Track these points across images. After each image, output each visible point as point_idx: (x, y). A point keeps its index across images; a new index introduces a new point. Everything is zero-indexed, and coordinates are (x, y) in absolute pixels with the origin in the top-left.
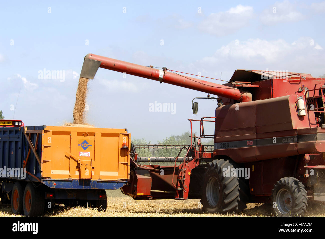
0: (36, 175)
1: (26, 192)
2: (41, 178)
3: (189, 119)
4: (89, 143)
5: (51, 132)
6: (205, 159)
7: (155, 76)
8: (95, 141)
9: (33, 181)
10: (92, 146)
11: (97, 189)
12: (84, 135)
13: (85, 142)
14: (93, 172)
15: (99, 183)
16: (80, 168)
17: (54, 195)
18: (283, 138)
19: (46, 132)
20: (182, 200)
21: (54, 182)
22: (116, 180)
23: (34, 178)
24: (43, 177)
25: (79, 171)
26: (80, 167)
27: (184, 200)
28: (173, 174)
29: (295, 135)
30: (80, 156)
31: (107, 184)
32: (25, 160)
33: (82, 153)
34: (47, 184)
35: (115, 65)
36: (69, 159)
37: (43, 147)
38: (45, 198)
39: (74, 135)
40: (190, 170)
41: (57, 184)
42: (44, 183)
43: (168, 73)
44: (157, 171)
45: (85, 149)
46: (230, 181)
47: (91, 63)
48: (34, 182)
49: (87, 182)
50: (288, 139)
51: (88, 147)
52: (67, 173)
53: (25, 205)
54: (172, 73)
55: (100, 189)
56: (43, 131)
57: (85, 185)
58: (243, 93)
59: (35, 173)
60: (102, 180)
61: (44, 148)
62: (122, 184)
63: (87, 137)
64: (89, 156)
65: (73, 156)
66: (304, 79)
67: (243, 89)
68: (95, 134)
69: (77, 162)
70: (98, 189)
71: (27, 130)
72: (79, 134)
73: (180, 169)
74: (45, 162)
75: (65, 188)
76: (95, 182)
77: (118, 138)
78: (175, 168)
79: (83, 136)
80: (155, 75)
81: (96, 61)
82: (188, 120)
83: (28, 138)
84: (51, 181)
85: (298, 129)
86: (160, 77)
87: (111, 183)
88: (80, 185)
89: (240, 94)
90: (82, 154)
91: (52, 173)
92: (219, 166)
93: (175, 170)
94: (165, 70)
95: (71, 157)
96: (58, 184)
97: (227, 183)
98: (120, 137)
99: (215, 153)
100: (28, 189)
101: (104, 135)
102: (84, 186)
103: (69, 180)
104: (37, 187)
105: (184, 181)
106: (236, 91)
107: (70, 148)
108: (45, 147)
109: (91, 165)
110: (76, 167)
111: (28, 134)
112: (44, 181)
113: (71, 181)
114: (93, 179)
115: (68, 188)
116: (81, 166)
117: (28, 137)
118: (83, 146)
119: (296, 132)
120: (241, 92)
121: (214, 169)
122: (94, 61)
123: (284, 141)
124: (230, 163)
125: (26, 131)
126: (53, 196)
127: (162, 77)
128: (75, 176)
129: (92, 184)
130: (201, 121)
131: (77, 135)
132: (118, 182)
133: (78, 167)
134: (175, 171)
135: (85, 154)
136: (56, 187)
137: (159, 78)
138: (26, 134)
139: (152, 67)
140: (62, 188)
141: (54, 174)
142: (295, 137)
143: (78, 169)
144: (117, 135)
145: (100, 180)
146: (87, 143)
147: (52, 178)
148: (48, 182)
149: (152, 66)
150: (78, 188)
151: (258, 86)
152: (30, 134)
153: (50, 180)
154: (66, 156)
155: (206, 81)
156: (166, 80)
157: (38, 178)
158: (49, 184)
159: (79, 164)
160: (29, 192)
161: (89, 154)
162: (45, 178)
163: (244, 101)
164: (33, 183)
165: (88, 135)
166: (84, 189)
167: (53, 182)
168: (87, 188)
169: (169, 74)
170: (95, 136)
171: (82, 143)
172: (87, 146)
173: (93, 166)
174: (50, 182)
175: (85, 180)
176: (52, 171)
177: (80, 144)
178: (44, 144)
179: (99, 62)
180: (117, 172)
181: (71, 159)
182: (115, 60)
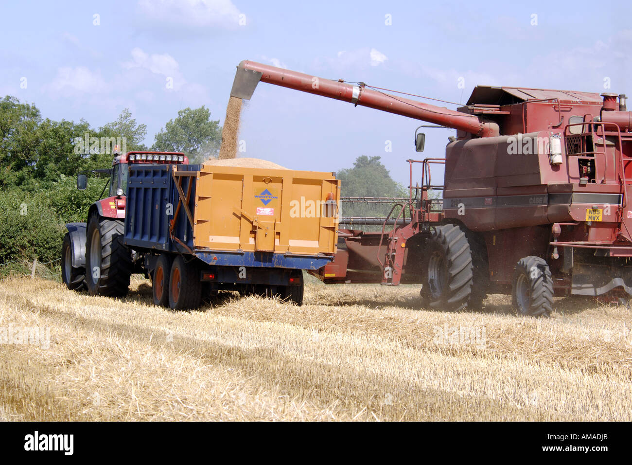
0: (187, 243)
1: (174, 271)
2: (193, 248)
3: (408, 159)
4: (271, 193)
5: (211, 175)
6: (428, 222)
7: (346, 95)
8: (282, 191)
9: (183, 252)
10: (277, 198)
11: (283, 267)
12: (264, 181)
13: (266, 192)
14: (277, 241)
15: (287, 258)
16: (257, 234)
17: (215, 276)
18: (530, 197)
19: (202, 174)
20: (390, 285)
21: (214, 255)
22: (315, 254)
23: (184, 248)
24: (196, 247)
25: (255, 238)
26: (256, 232)
27: (393, 285)
28: (378, 245)
29: (546, 193)
30: (258, 214)
31: (301, 259)
32: (173, 219)
33: (261, 209)
34: (203, 257)
35: (283, 78)
36: (240, 218)
37: (197, 198)
38: (201, 281)
39: (248, 180)
40: (404, 239)
41: (218, 258)
42: (198, 255)
43: (367, 91)
44: (358, 239)
45: (266, 203)
46: (458, 255)
47: (247, 75)
48: (184, 254)
49: (268, 256)
50: (536, 198)
51: (271, 200)
52: (236, 240)
53: (171, 290)
54: (372, 91)
55: (288, 268)
56: (198, 173)
57: (264, 261)
58: (483, 124)
59: (185, 240)
60: (292, 253)
61: (199, 200)
62: (325, 260)
63: (270, 183)
64: (272, 214)
65: (245, 213)
66: (579, 103)
67: (484, 117)
68: (283, 180)
69: (252, 223)
70: (285, 267)
71: (178, 170)
72: (256, 179)
73: (389, 238)
74: (199, 222)
75: (231, 265)
76: (281, 257)
77: (321, 186)
78: (382, 236)
79: (264, 183)
80: (345, 93)
81: (254, 71)
82: (407, 161)
83: (177, 184)
84: (210, 253)
85: (548, 184)
86: (354, 96)
87: (307, 259)
88: (255, 260)
89: (480, 124)
90: (261, 211)
91: (210, 241)
92: (443, 233)
93: (382, 238)
94: (362, 85)
95: (242, 216)
96: (220, 258)
97: (453, 258)
98: (323, 184)
99: (443, 214)
100: (177, 265)
101: (296, 181)
102: (262, 263)
103: (239, 252)
104: (188, 262)
105: (393, 257)
106: (473, 121)
107: (242, 201)
108: (201, 198)
109: (275, 229)
110: (251, 231)
111: (177, 177)
112: (197, 252)
113: (242, 254)
114: (276, 252)
115: (236, 265)
116: (258, 231)
117: (177, 181)
118: (262, 198)
119: (546, 189)
120: (480, 122)
121: (437, 239)
122: (251, 71)
123: (531, 201)
124: (461, 229)
125: (175, 172)
126: (213, 277)
127: (356, 97)
128: (249, 245)
129: (275, 259)
130: (424, 162)
131: (254, 181)
132: (317, 258)
133: (253, 232)
134: (381, 240)
135: (266, 211)
136: (217, 263)
137: (352, 98)
138: (176, 177)
139: (342, 82)
140: (227, 265)
141: (214, 241)
142: (544, 196)
143: (253, 235)
144: (318, 182)
145: (289, 253)
146: (269, 194)
147: (211, 249)
148: (204, 254)
149: (342, 79)
150: (253, 266)
151: (508, 113)
152: (181, 177)
153: (208, 251)
154: (234, 214)
155: (426, 103)
156: (363, 102)
157: (189, 247)
158: (206, 257)
159: (254, 227)
160: (178, 270)
161: (271, 211)
162: (200, 248)
163: (485, 136)
164: (182, 256)
165: (271, 181)
166: (262, 266)
167: (212, 255)
168: (268, 265)
169: (367, 93)
170: (282, 183)
171: (262, 194)
172: (268, 198)
173: (277, 231)
174: (208, 254)
175: (264, 253)
176: (211, 237)
177: (259, 194)
178: (199, 193)
179: (258, 73)
180: (316, 240)
181: (242, 218)
182: (284, 70)
